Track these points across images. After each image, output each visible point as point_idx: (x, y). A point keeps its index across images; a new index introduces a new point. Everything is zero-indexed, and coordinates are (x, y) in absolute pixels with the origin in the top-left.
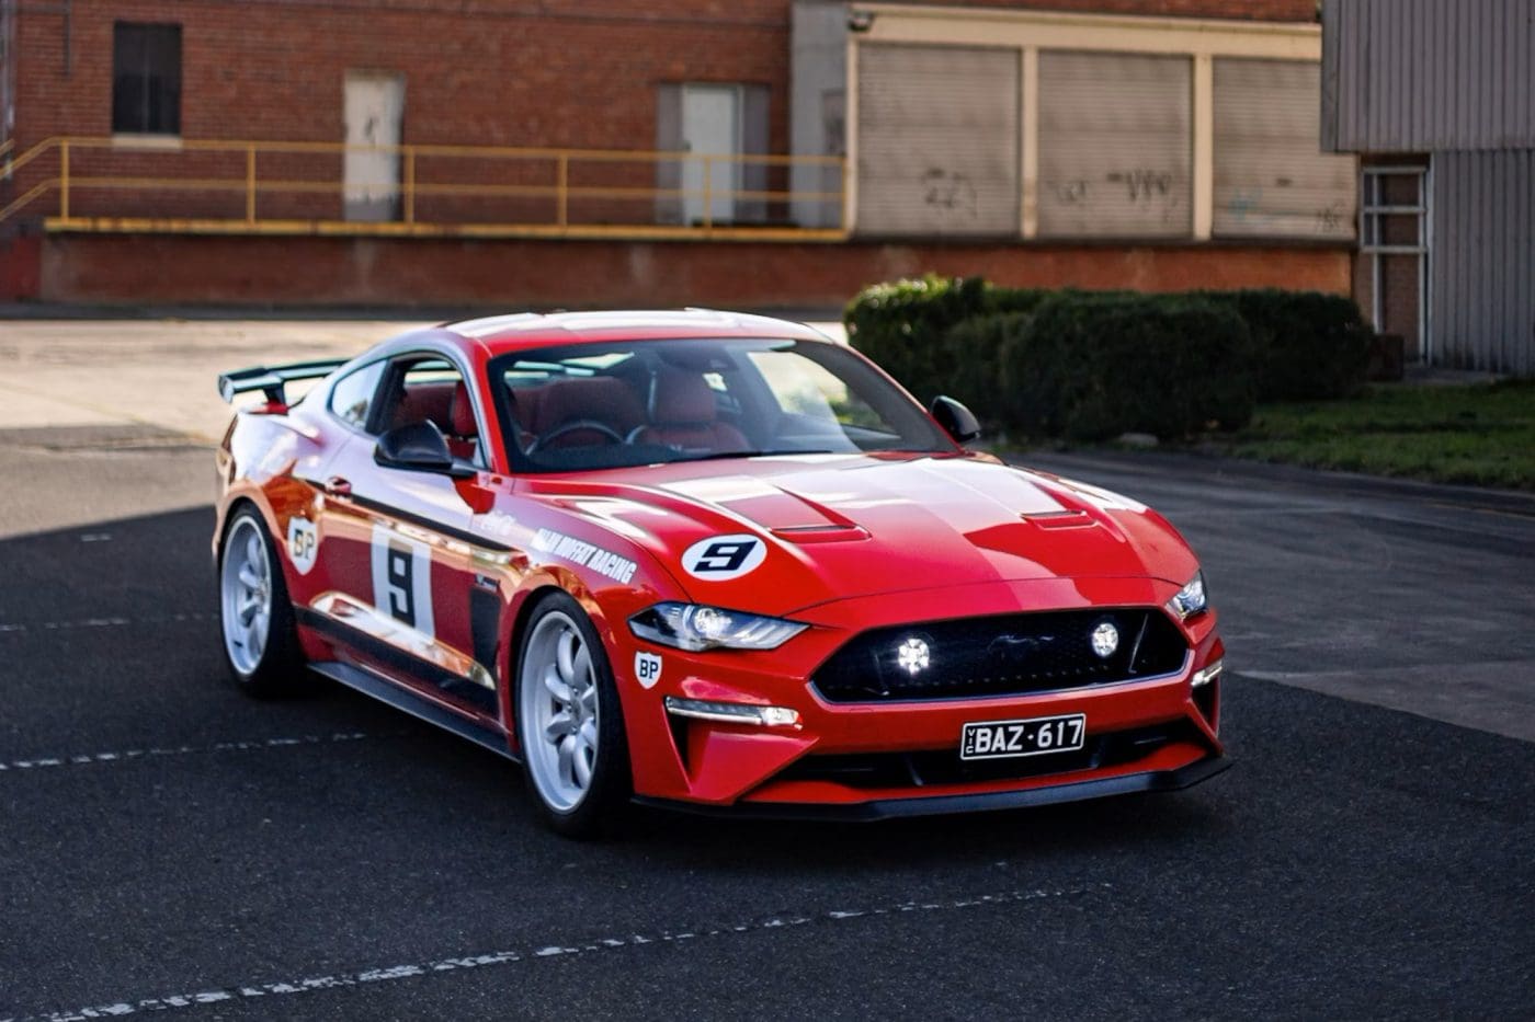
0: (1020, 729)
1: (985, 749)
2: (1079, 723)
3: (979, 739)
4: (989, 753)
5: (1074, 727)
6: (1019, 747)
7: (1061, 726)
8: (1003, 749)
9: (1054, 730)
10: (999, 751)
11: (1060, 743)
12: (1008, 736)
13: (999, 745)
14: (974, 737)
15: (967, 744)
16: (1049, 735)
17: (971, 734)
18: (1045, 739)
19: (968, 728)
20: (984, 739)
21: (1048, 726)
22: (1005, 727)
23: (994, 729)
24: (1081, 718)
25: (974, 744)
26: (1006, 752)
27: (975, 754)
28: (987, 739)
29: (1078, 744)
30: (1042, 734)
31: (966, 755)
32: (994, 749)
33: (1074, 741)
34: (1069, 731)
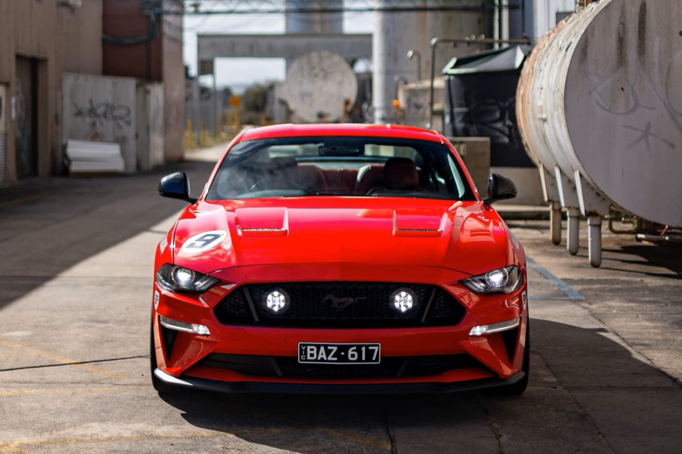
0: (335, 349)
1: (314, 358)
2: (376, 348)
3: (309, 352)
4: (316, 360)
5: (374, 350)
6: (335, 359)
7: (363, 349)
8: (325, 359)
9: (359, 350)
10: (322, 360)
11: (364, 358)
12: (328, 352)
13: (322, 356)
14: (306, 350)
15: (301, 354)
16: (356, 354)
17: (303, 349)
18: (353, 356)
19: (301, 345)
20: (312, 352)
21: (355, 348)
22: (326, 347)
23: (318, 347)
24: (378, 345)
25: (306, 354)
26: (327, 361)
27: (307, 360)
28: (315, 352)
29: (377, 360)
30: (350, 352)
31: (301, 360)
32: (319, 358)
33: (374, 358)
34: (370, 353)
